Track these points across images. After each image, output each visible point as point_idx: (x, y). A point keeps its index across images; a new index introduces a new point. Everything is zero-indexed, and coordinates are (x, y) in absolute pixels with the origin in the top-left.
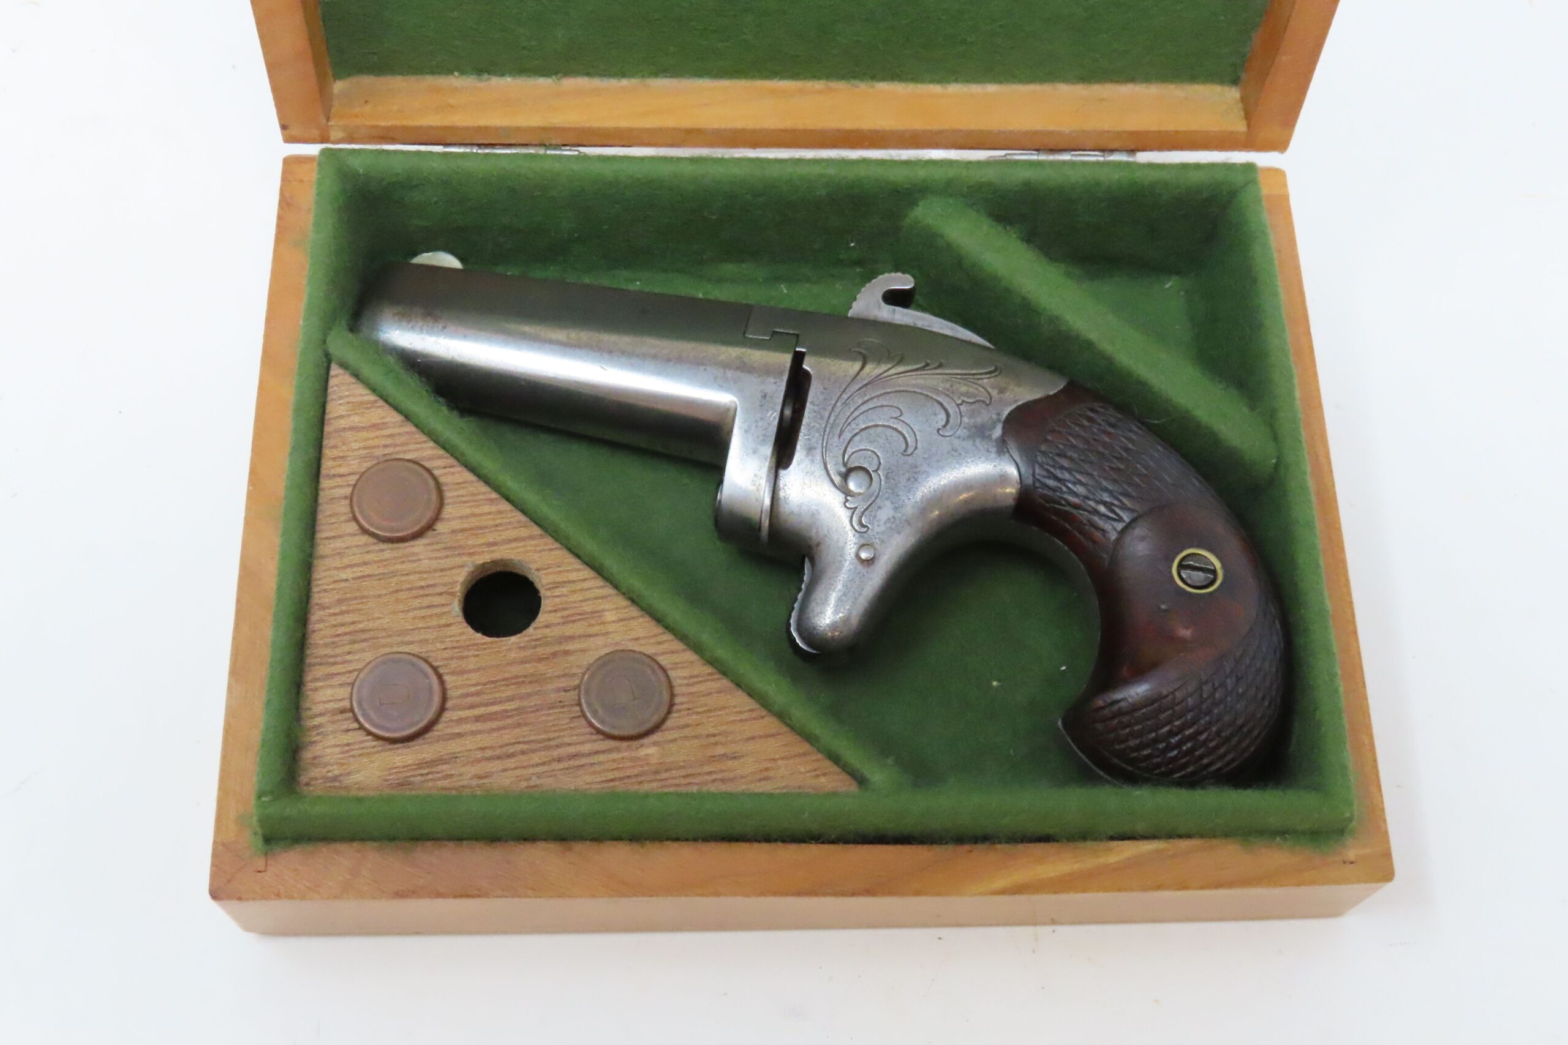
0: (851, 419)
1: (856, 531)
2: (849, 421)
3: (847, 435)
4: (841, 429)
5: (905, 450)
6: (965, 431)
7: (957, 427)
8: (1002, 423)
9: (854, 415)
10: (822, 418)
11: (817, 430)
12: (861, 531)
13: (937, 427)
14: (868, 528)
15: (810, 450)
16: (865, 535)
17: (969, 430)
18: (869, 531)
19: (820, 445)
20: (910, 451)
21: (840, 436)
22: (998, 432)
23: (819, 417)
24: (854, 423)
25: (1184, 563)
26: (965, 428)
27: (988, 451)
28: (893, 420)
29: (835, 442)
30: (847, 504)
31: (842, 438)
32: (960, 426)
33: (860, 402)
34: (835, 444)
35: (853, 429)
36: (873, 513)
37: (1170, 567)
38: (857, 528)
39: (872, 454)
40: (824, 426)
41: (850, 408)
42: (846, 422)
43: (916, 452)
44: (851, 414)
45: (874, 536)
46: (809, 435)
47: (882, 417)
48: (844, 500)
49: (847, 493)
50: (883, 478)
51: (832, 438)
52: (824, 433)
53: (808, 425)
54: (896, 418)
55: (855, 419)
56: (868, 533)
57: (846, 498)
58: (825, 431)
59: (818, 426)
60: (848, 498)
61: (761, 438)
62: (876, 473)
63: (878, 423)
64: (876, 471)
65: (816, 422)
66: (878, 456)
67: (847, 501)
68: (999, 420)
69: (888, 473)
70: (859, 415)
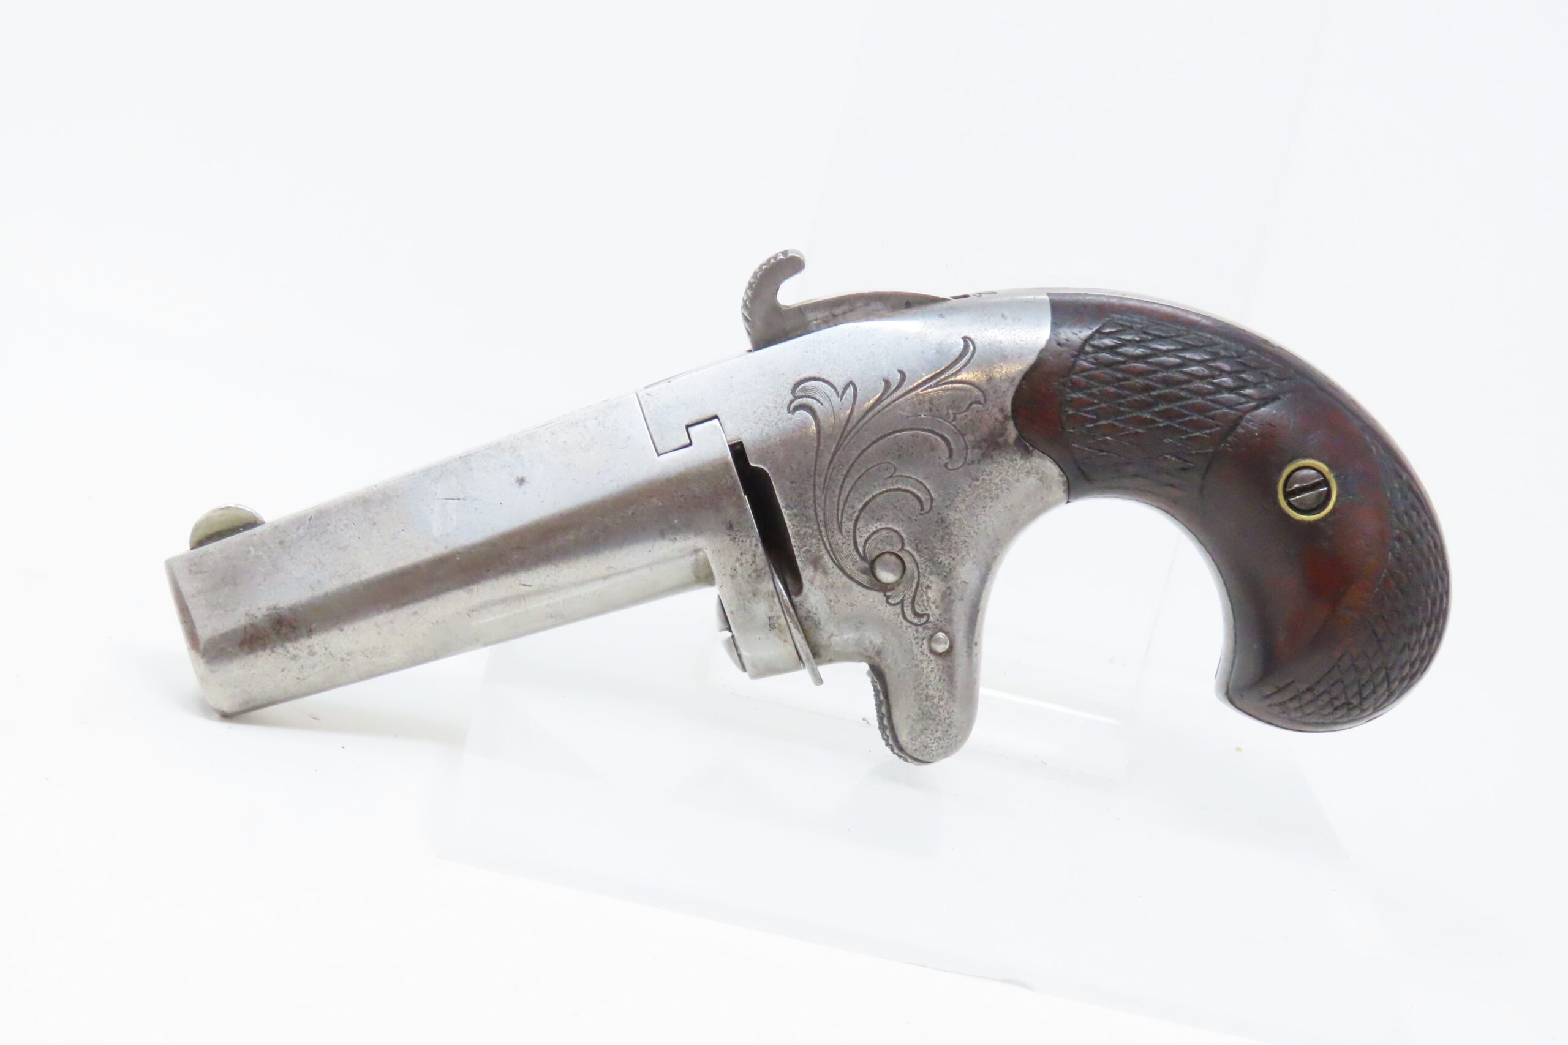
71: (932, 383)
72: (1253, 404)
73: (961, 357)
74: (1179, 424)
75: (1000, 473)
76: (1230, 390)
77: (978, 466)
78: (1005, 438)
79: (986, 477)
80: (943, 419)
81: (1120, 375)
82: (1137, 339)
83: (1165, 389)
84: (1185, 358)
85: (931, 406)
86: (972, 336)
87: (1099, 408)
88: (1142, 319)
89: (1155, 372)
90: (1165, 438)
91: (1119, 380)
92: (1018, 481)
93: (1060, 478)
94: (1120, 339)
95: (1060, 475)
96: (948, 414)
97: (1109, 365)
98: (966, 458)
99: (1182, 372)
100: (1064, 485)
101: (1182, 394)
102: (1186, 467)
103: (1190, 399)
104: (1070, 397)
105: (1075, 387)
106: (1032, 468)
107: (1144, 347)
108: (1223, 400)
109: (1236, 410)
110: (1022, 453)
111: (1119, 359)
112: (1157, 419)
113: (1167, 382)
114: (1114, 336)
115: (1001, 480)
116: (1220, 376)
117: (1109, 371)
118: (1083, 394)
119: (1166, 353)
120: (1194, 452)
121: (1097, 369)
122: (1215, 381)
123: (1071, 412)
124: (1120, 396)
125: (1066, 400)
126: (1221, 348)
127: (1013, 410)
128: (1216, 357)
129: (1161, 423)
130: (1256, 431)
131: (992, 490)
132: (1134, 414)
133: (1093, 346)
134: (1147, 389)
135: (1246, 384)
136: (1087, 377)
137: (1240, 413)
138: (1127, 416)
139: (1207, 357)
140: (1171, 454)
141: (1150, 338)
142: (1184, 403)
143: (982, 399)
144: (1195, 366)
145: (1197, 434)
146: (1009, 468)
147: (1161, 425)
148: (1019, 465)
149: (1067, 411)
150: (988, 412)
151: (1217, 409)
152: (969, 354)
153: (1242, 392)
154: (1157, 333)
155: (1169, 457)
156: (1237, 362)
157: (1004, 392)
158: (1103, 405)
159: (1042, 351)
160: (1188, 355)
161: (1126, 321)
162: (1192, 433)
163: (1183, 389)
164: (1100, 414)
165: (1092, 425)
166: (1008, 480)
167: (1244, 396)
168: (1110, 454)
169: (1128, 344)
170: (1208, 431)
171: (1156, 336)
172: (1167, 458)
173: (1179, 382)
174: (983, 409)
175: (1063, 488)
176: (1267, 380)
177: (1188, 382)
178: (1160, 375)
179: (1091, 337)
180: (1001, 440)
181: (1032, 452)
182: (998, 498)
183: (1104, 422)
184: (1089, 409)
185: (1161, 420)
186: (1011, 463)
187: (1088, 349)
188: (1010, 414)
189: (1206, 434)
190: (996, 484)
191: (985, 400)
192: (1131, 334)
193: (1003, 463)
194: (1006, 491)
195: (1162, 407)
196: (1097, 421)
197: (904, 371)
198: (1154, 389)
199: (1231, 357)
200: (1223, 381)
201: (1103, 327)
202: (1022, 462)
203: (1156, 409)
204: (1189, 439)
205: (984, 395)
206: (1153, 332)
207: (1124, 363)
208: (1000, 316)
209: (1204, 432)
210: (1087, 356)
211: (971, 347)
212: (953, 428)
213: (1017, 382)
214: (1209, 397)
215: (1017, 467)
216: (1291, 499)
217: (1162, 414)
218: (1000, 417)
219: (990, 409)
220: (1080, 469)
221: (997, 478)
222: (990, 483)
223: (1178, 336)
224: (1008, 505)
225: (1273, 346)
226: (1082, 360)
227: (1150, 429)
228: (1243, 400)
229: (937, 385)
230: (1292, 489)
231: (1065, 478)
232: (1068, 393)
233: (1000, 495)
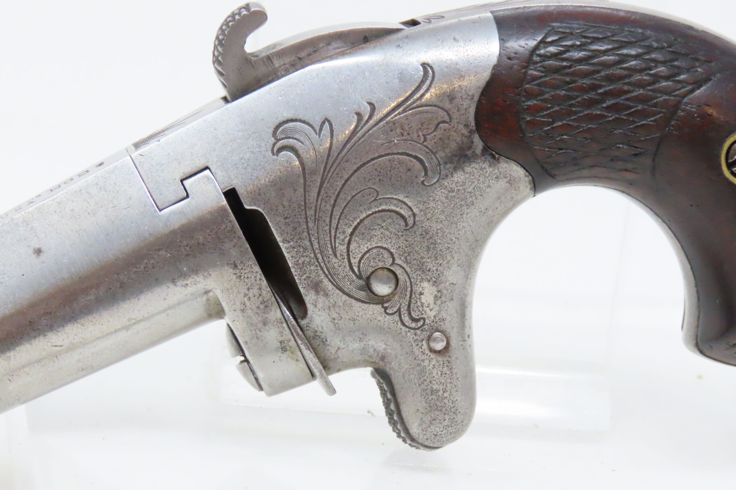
0: (333, 231)
1: (414, 329)
2: (333, 234)
3: (342, 249)
4: (332, 247)
5: (407, 225)
6: (448, 166)
7: (438, 168)
8: (476, 132)
9: (334, 225)
10: (305, 249)
11: (309, 263)
12: (419, 325)
13: (420, 182)
14: (424, 319)
15: (317, 287)
16: (426, 327)
17: (451, 162)
18: (427, 321)
19: (323, 276)
20: (411, 222)
21: (336, 256)
22: (478, 144)
23: (301, 250)
24: (340, 233)
25: (730, 161)
26: (446, 163)
27: (482, 169)
28: (374, 204)
29: (335, 263)
30: (388, 311)
31: (338, 255)
32: (440, 165)
33: (329, 208)
34: (336, 265)
35: (343, 240)
36: (419, 303)
37: (722, 174)
38: (413, 325)
39: (378, 249)
40: (312, 255)
41: (324, 221)
42: (330, 237)
43: (417, 219)
44: (330, 225)
45: (433, 322)
46: (305, 274)
47: (362, 208)
48: (383, 310)
49: (381, 300)
50: (405, 266)
51: (329, 262)
52: (318, 262)
53: (297, 264)
54: (375, 200)
55: (337, 228)
56: (426, 323)
57: (383, 307)
58: (317, 259)
59: (308, 259)
60: (386, 305)
61: (262, 307)
62: (394, 265)
63: (361, 218)
64: (393, 263)
65: (302, 256)
66: (385, 249)
67: (386, 309)
68: (471, 132)
69: (406, 258)
70: (338, 222)
71: (401, 109)
72: (689, 87)
73: (422, 82)
74: (625, 115)
75: (473, 182)
76: (667, 78)
77: (452, 179)
78: (473, 150)
79: (461, 188)
80: (415, 142)
81: (568, 79)
82: (578, 43)
83: (609, 86)
84: (622, 55)
85: (402, 131)
86: (430, 61)
87: (553, 112)
88: (580, 25)
89: (598, 72)
90: (615, 129)
91: (568, 83)
92: (489, 186)
93: (526, 179)
94: (562, 46)
95: (526, 176)
96: (419, 136)
97: (557, 70)
98: (440, 173)
99: (622, 68)
100: (530, 184)
101: (626, 88)
102: (637, 153)
103: (632, 92)
104: (525, 106)
105: (530, 95)
106: (500, 173)
107: (585, 50)
108: (662, 88)
109: (674, 96)
110: (489, 161)
111: (565, 64)
112: (606, 114)
113: (610, 79)
114: (557, 44)
115: (474, 189)
116: (656, 67)
117: (556, 76)
118: (537, 101)
119: (605, 52)
120: (643, 139)
121: (545, 76)
122: (652, 72)
123: (528, 119)
124: (570, 98)
125: (523, 109)
126: (653, 41)
127: (476, 124)
128: (650, 49)
129: (611, 117)
130: (695, 113)
131: (467, 198)
132: (586, 113)
133: (540, 55)
134: (594, 87)
135: (679, 71)
136: (539, 85)
137: (678, 98)
138: (579, 115)
139: (640, 51)
140: (622, 143)
141: (589, 41)
142: (628, 96)
143: (447, 118)
144: (633, 61)
145: (644, 122)
146: (479, 176)
147: (611, 119)
148: (488, 172)
149: (525, 118)
150: (454, 129)
151: (657, 98)
152: (430, 79)
153: (677, 79)
154: (595, 35)
155: (621, 146)
156: (669, 51)
157: (466, 109)
158: (557, 108)
159: (495, 67)
160: (625, 51)
161: (565, 28)
162: (639, 122)
163: (625, 84)
164: (555, 117)
165: (549, 128)
166: (480, 187)
167: (679, 82)
168: (568, 151)
169: (571, 49)
170: (652, 119)
171: (594, 38)
172: (619, 147)
173: (621, 78)
174: (450, 127)
175: (529, 187)
176: (697, 64)
177: (629, 76)
178: (603, 73)
179: (537, 47)
180: (469, 153)
181: (498, 159)
182: (473, 204)
183: (560, 123)
184: (545, 113)
185: (610, 115)
186: (481, 172)
187: (536, 59)
188: (474, 128)
189: (651, 121)
190: (471, 193)
191: (450, 118)
192: (571, 40)
193: (474, 173)
194: (480, 197)
195: (609, 102)
196: (553, 122)
197: (373, 102)
198: (600, 87)
199: (663, 48)
200: (659, 71)
201: (545, 37)
202: (491, 169)
203: (605, 105)
204: (637, 127)
205: (449, 114)
206: (590, 35)
207: (570, 67)
208: (452, 41)
209: (649, 120)
210: (536, 66)
211: (431, 72)
212: (424, 148)
213: (476, 98)
214: (649, 88)
215: (487, 175)
216: (734, 169)
217: (608, 108)
218: (465, 132)
219: (456, 126)
220: (543, 167)
221: (470, 187)
222: (465, 192)
223: (613, 36)
224: (483, 209)
225: (697, 31)
226: (532, 69)
227: (600, 123)
228: (680, 86)
229: (404, 111)
230: (734, 159)
231: (530, 177)
232: (524, 102)
233: (475, 201)
